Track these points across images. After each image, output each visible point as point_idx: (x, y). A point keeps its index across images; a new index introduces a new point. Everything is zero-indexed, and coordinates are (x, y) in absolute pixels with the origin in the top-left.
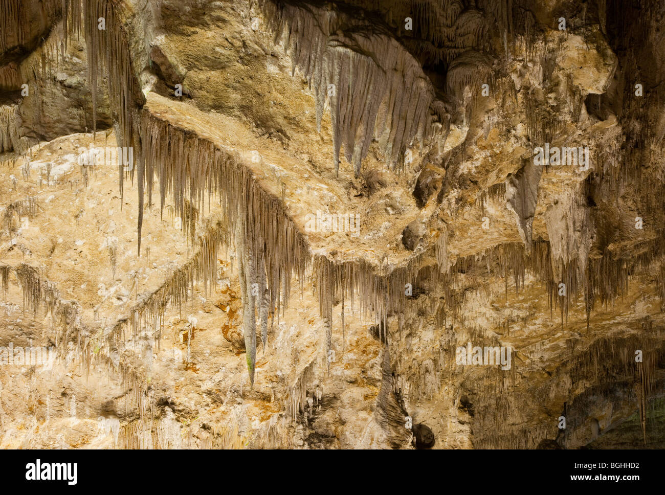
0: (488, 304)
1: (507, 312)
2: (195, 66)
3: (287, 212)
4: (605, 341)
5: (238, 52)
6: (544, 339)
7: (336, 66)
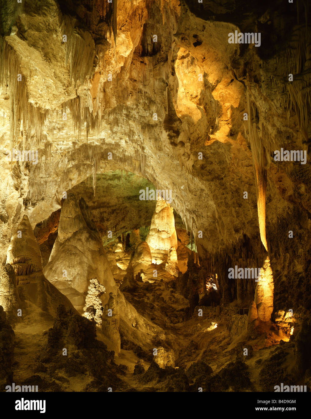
1: (53, 124)
2: (31, 28)
3: (26, 83)
4: (86, 146)
5: (46, 27)
7: (75, 41)
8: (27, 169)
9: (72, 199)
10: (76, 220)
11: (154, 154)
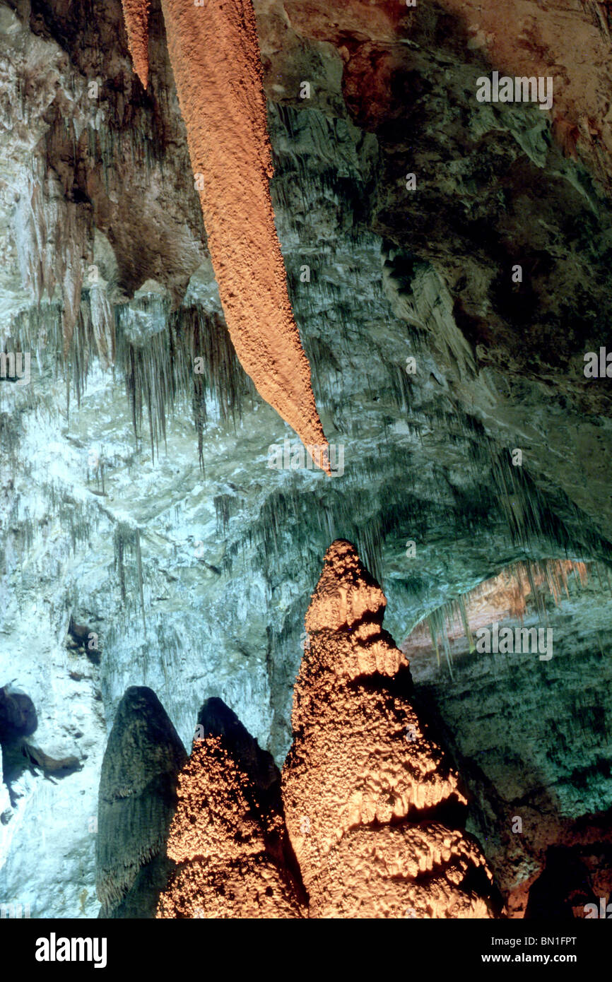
0: (59, 434)
1: (94, 450)
6: (177, 500)
8: (81, 653)
9: (137, 711)
10: (148, 803)
11: (519, 426)
